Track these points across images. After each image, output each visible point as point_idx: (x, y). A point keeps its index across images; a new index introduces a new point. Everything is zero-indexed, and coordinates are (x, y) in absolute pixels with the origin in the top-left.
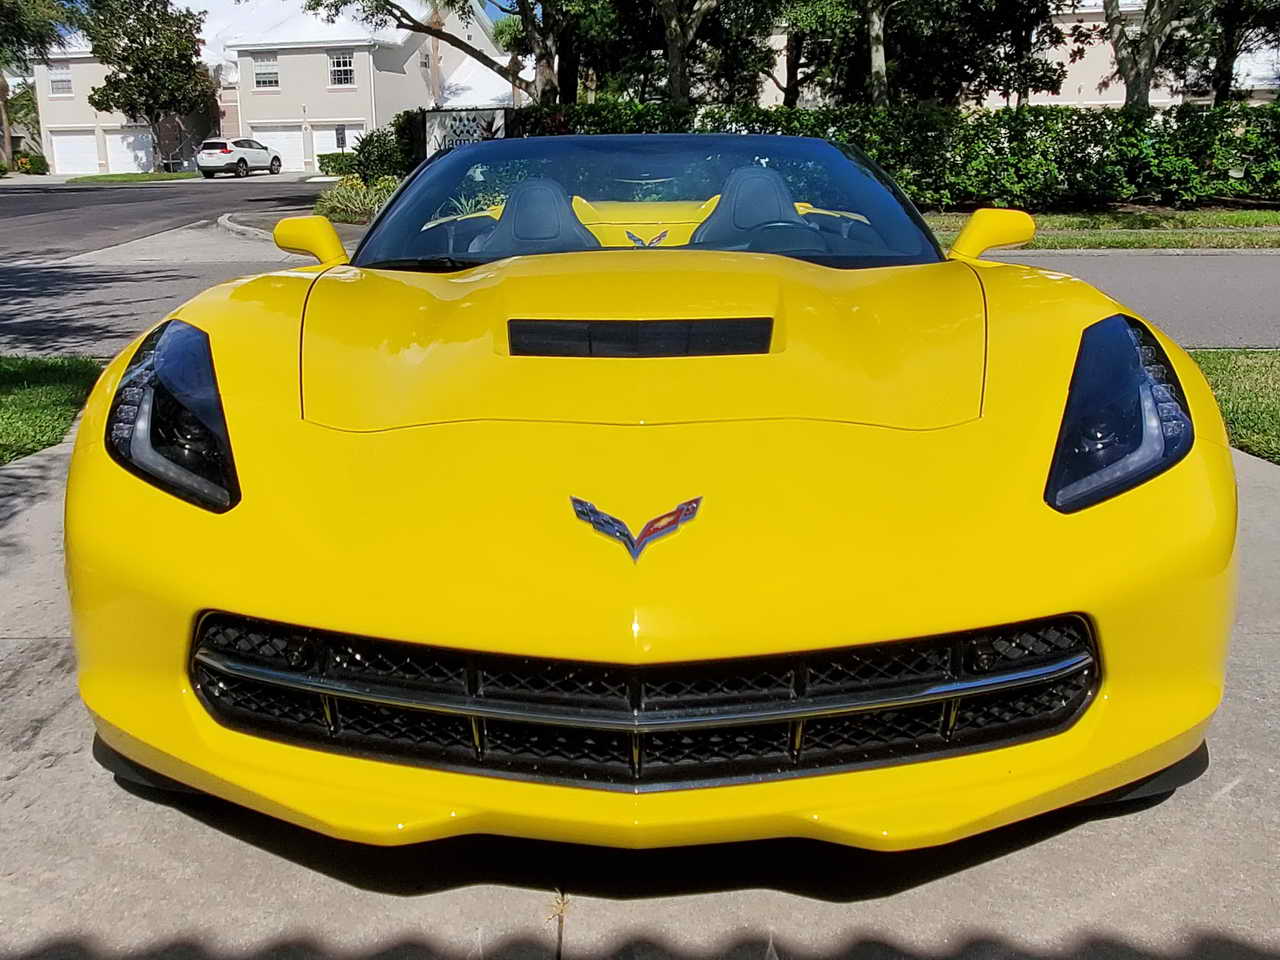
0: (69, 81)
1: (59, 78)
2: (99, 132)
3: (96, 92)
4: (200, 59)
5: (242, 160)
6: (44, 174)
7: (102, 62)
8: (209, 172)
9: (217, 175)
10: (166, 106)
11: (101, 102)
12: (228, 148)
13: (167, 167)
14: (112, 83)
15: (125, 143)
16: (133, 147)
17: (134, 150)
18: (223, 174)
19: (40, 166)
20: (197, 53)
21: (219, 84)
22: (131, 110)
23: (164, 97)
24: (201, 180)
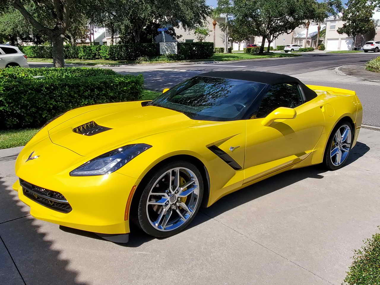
0: (335, 26)
1: (333, 25)
2: (340, 39)
3: (339, 29)
4: (372, 18)
5: (377, 48)
6: (323, 50)
7: (343, 21)
8: (366, 51)
9: (369, 51)
10: (358, 32)
11: (340, 32)
12: (373, 44)
13: (355, 49)
14: (345, 26)
15: (346, 42)
16: (348, 43)
17: (348, 45)
18: (370, 51)
19: (323, 48)
20: (372, 17)
21: (377, 25)
22: (348, 33)
23: (358, 30)
24: (364, 53)
